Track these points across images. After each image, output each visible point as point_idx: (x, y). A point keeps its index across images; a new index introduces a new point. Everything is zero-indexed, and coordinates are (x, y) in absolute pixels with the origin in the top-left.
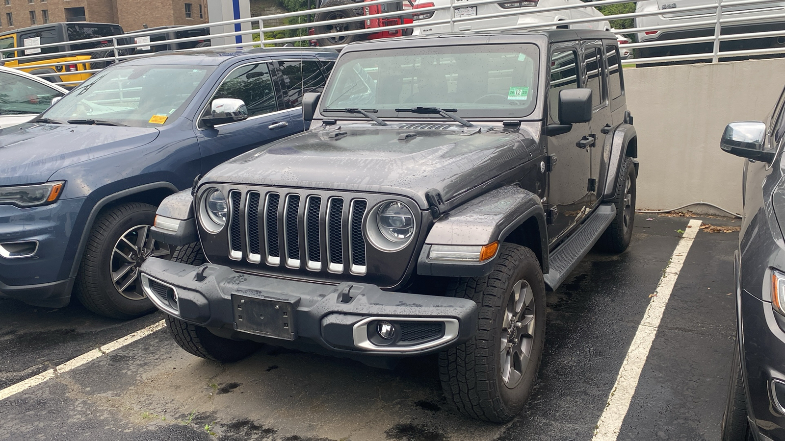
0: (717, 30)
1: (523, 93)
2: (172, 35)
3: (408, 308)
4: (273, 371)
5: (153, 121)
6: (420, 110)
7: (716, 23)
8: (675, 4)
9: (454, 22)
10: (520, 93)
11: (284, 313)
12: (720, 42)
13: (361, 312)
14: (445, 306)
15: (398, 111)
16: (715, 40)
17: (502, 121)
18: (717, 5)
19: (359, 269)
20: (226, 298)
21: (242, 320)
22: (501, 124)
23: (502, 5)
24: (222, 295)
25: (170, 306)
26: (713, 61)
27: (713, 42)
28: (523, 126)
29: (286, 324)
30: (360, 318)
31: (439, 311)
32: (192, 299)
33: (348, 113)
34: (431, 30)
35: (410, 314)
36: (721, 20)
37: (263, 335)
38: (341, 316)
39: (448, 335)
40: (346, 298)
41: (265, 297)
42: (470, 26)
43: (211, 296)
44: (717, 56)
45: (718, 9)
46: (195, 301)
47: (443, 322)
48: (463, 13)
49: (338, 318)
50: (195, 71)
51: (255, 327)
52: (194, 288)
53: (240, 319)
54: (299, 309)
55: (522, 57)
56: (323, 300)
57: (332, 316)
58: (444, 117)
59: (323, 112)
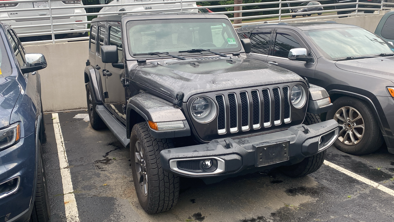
1: (233, 40)
6: (193, 51)
8: (151, 7)
9: (52, 9)
11: (285, 148)
13: (317, 135)
15: (180, 52)
17: (233, 53)
18: (181, 8)
19: (287, 120)
20: (250, 151)
22: (232, 55)
23: (64, 2)
24: (247, 151)
25: (204, 172)
28: (241, 55)
34: (17, 13)
37: (274, 164)
38: (312, 140)
40: (306, 132)
41: (276, 142)
42: (46, 13)
43: (243, 153)
45: (181, 10)
46: (237, 158)
48: (40, 5)
51: (269, 161)
52: (232, 152)
53: (260, 160)
54: (291, 143)
55: (224, 25)
56: (298, 135)
57: (307, 140)
58: (202, 54)
59: (134, 55)
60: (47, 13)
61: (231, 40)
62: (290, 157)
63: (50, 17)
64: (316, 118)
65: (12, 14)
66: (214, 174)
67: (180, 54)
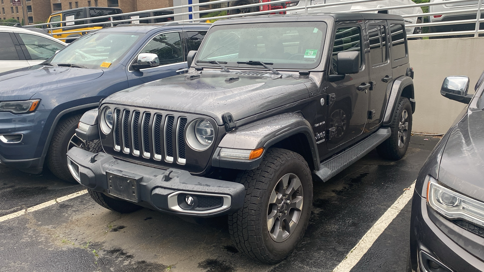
0: (478, 16)
1: (314, 53)
2: (152, 14)
3: (202, 187)
4: (148, 221)
5: (102, 65)
6: (251, 63)
7: (477, 11)
9: (308, 8)
10: (312, 54)
11: (133, 186)
12: (480, 23)
13: (174, 188)
14: (224, 187)
15: (239, 63)
17: (298, 71)
19: (182, 161)
20: (104, 174)
21: (111, 188)
22: (298, 73)
24: (102, 171)
27: (475, 23)
29: (134, 192)
30: (172, 191)
31: (219, 190)
33: (211, 64)
35: (202, 191)
36: (481, 9)
37: (122, 198)
39: (225, 205)
41: (123, 175)
43: (97, 172)
44: (478, 32)
46: (87, 174)
47: (222, 197)
48: (316, 2)
50: (132, 36)
51: (118, 193)
52: (88, 167)
54: (141, 183)
55: (316, 30)
56: (155, 179)
57: (158, 189)
58: (266, 68)
59: (197, 62)
62: (139, 200)
67: (237, 65)
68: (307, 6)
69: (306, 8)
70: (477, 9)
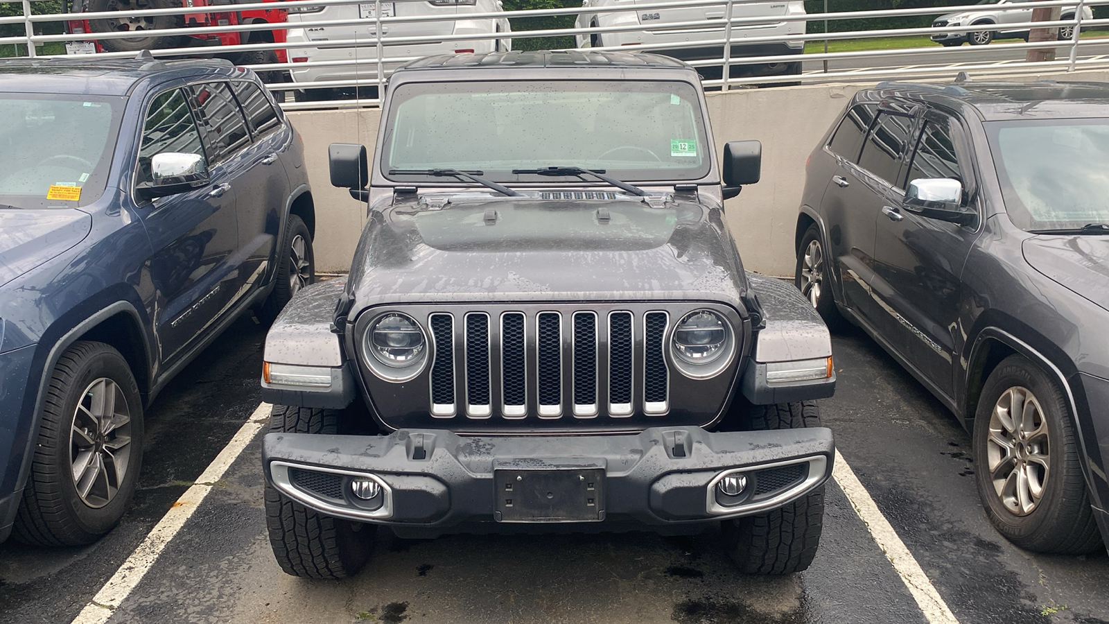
0: (727, 52)
1: (690, 147)
4: (427, 574)
5: (54, 196)
6: (553, 172)
7: (725, 43)
8: (658, 16)
9: (382, 22)
10: (686, 147)
11: (590, 485)
12: (730, 66)
13: (712, 466)
14: (807, 441)
15: (516, 172)
16: (724, 63)
17: (674, 185)
19: (656, 408)
20: (479, 477)
21: (511, 505)
22: (671, 189)
24: (469, 474)
25: (351, 506)
26: (723, 88)
28: (701, 190)
29: (592, 500)
30: (712, 474)
32: (424, 488)
33: (434, 177)
34: (323, 29)
36: (731, 40)
37: (551, 522)
38: (685, 477)
39: (813, 476)
40: (679, 452)
41: (557, 466)
43: (453, 478)
44: (728, 83)
45: (727, 26)
46: (428, 489)
47: (808, 462)
49: (682, 479)
51: (536, 512)
52: (419, 471)
53: (507, 506)
54: (610, 475)
55: (675, 100)
56: (644, 458)
57: (670, 477)
58: (585, 181)
59: (390, 174)
60: (388, 29)
61: (683, 146)
62: (608, 515)
63: (377, 43)
64: (802, 415)
65: (312, 30)
66: (374, 518)
67: (515, 177)
68: (381, 19)
69: (378, 23)
70: (725, 40)
